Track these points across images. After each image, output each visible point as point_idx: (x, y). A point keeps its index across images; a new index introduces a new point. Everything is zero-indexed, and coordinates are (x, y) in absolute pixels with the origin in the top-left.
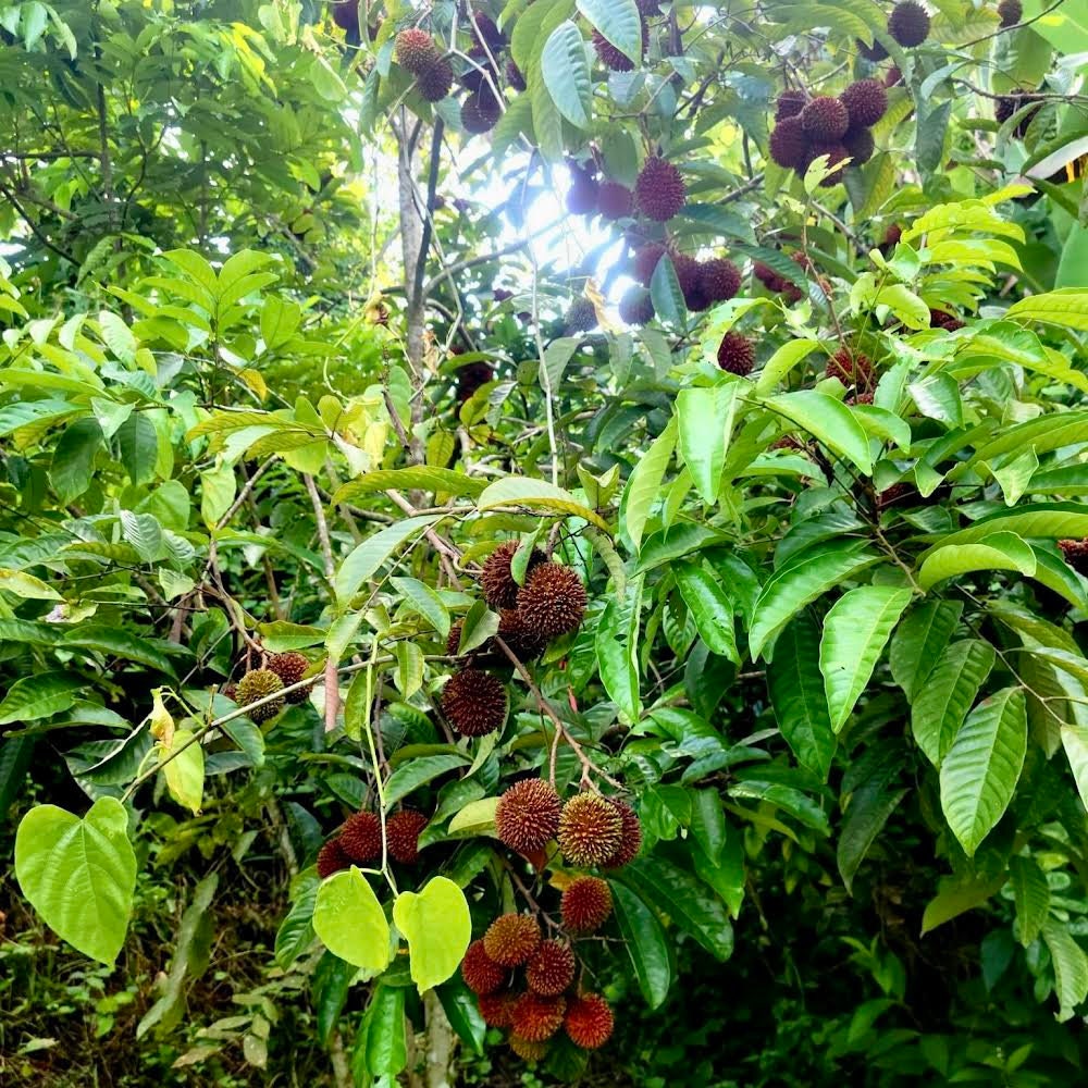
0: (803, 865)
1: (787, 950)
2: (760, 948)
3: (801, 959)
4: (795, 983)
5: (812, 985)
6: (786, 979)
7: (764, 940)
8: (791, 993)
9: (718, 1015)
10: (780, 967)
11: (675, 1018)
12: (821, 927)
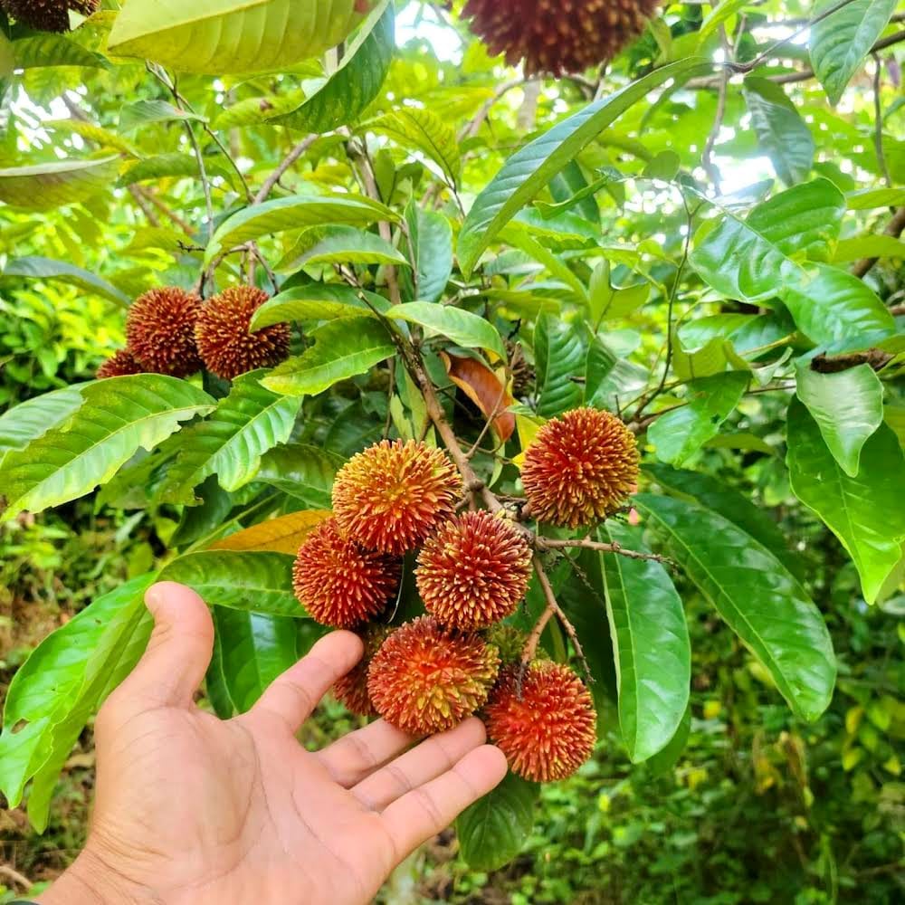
0: (870, 741)
1: (825, 839)
2: (795, 830)
3: (840, 851)
4: (828, 875)
5: (848, 882)
6: (819, 868)
7: (801, 823)
8: (820, 884)
9: (733, 889)
10: (813, 855)
11: (686, 880)
12: (871, 822)
